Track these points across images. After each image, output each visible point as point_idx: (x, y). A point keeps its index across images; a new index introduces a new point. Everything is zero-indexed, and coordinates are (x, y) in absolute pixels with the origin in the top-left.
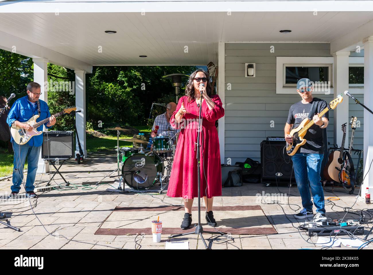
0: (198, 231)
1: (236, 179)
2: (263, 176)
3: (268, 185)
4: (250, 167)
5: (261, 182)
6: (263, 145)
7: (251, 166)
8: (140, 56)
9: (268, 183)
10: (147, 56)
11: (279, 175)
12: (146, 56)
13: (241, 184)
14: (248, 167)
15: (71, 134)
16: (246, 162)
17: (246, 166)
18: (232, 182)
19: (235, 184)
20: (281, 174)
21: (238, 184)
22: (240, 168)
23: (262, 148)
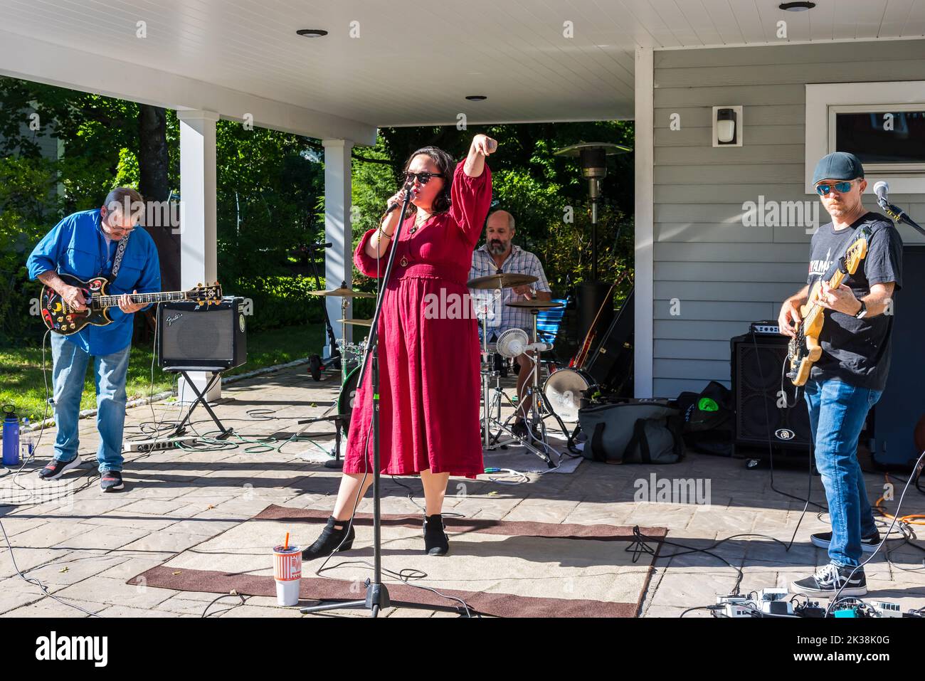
0: (370, 601)
1: (657, 440)
2: (738, 438)
3: (753, 463)
4: (717, 408)
5: (733, 454)
6: (738, 345)
7: (719, 405)
8: (468, 98)
9: (754, 459)
10: (486, 98)
11: (785, 434)
12: (483, 98)
13: (675, 457)
14: (709, 409)
15: (230, 304)
16: (706, 394)
17: (705, 405)
18: (645, 450)
19: (653, 458)
20: (791, 435)
21: (665, 458)
22: (670, 409)
23: (734, 355)
